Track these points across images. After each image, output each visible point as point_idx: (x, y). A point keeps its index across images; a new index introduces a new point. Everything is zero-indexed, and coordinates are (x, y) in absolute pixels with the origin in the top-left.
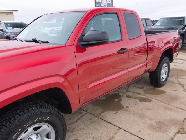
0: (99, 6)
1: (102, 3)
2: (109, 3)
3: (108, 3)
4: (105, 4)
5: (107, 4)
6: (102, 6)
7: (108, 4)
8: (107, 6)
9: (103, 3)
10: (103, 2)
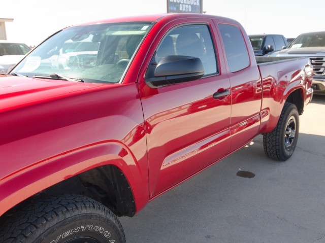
0: (175, 9)
1: (180, 3)
2: (195, 4)
3: (192, 4)
4: (187, 6)
5: (190, 6)
6: (181, 9)
7: (192, 6)
8: (190, 10)
9: (182, 4)
10: (182, 2)
